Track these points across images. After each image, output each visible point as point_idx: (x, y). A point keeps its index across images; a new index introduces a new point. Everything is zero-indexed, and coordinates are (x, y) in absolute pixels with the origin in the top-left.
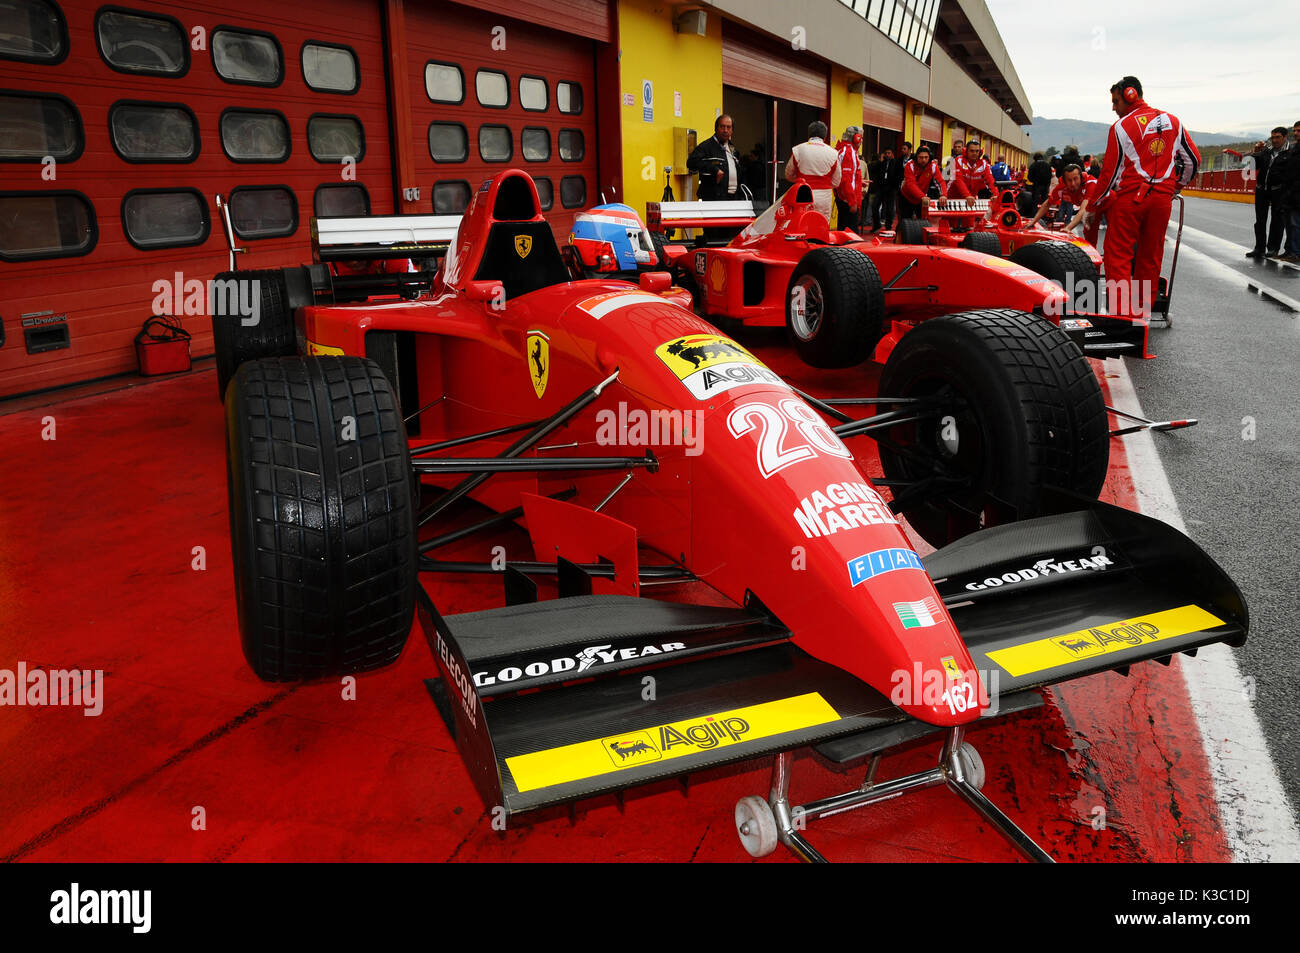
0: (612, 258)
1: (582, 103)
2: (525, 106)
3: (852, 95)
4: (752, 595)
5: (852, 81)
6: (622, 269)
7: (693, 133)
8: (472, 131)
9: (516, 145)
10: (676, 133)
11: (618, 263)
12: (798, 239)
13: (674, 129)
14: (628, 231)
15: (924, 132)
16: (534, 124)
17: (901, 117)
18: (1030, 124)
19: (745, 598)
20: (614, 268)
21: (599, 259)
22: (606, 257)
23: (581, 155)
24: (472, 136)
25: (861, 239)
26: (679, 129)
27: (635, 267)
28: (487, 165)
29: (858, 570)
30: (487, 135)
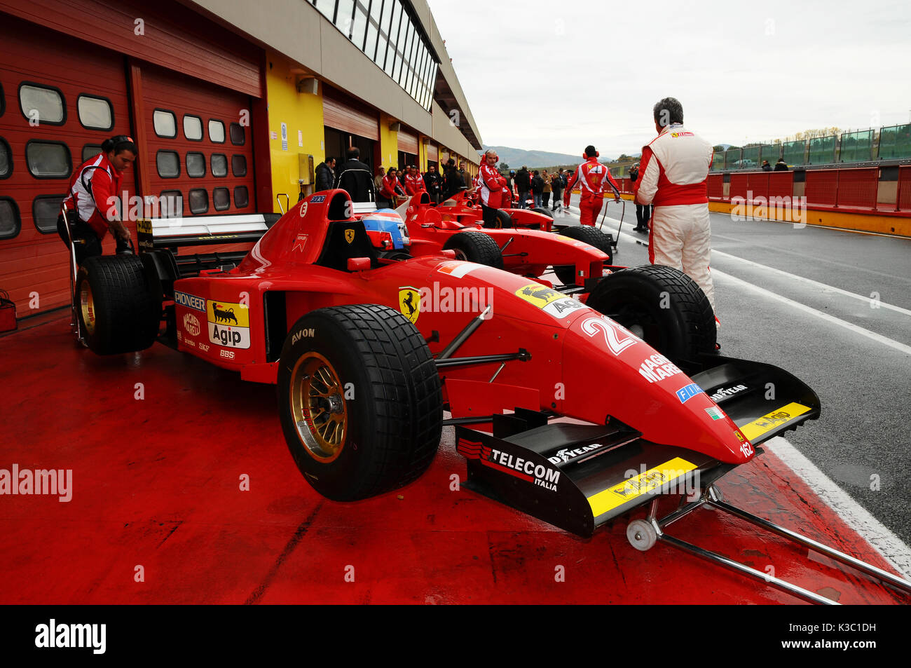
0: (391, 242)
1: (244, 138)
2: (213, 140)
3: (392, 132)
4: (612, 417)
5: (391, 123)
6: (396, 248)
7: (311, 157)
8: (182, 156)
9: (208, 166)
10: (300, 158)
11: (393, 244)
12: (430, 227)
13: (299, 154)
14: (399, 225)
15: (429, 155)
16: (218, 151)
17: (416, 145)
18: (481, 149)
19: (606, 420)
20: (391, 248)
21: (384, 243)
22: (387, 241)
23: (244, 172)
24: (182, 160)
25: (463, 226)
26: (302, 154)
27: (402, 247)
28: (192, 179)
29: (683, 395)
30: (191, 159)
